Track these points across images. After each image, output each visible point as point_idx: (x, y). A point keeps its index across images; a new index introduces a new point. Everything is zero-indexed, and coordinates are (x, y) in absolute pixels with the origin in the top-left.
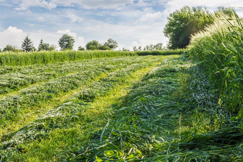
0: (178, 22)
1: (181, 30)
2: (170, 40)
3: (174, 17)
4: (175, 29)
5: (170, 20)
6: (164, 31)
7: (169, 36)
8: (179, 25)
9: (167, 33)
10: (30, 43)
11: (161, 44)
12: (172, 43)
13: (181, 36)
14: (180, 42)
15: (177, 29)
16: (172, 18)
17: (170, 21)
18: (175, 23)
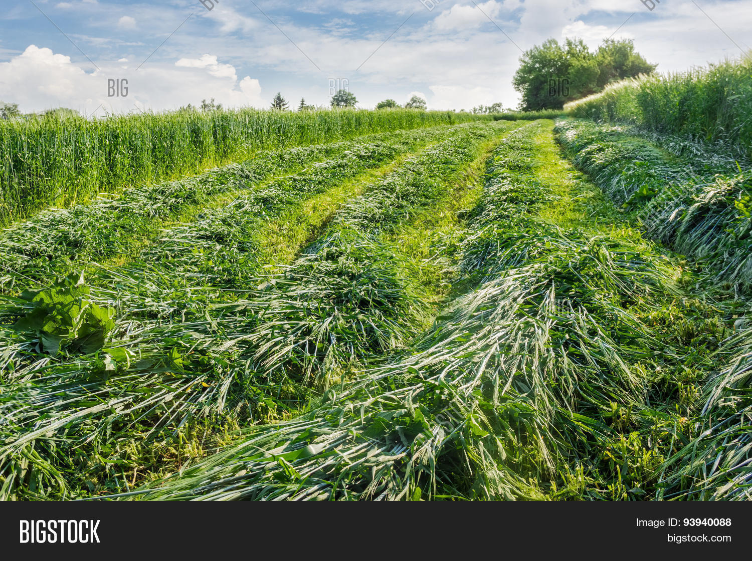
0: (537, 65)
1: (543, 79)
2: (524, 97)
3: (530, 58)
4: (533, 78)
5: (525, 62)
6: (514, 82)
7: (522, 90)
8: (540, 71)
9: (519, 85)
10: (284, 105)
11: (499, 105)
12: (527, 101)
13: (543, 89)
14: (541, 100)
15: (536, 78)
16: (527, 59)
17: (523, 64)
18: (534, 67)
